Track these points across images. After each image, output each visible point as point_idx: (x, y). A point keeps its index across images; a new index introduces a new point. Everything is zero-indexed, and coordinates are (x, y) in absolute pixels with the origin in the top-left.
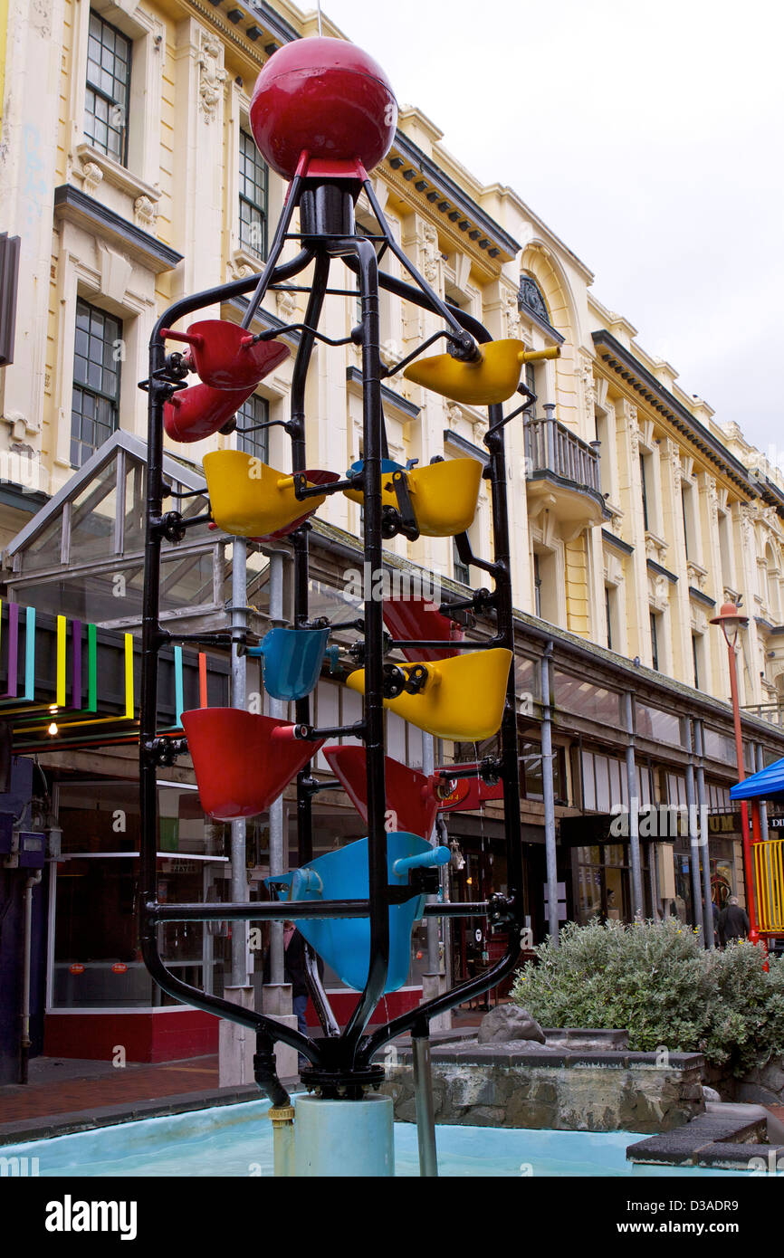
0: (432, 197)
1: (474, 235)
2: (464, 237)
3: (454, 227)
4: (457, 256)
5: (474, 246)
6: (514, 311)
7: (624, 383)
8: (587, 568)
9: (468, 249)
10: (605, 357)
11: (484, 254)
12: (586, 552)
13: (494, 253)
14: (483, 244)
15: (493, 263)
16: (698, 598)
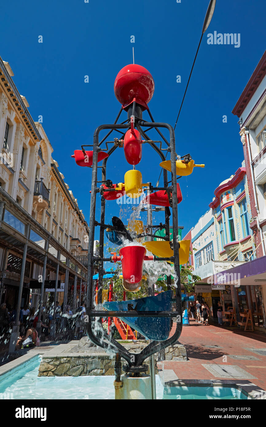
0: (25, 120)
1: (32, 133)
2: (30, 132)
3: (28, 129)
4: (27, 136)
5: (32, 135)
6: (37, 154)
7: (55, 177)
8: (42, 219)
9: (30, 136)
10: (53, 170)
11: (33, 138)
12: (42, 215)
13: (36, 138)
14: (34, 136)
15: (35, 141)
16: (61, 230)
